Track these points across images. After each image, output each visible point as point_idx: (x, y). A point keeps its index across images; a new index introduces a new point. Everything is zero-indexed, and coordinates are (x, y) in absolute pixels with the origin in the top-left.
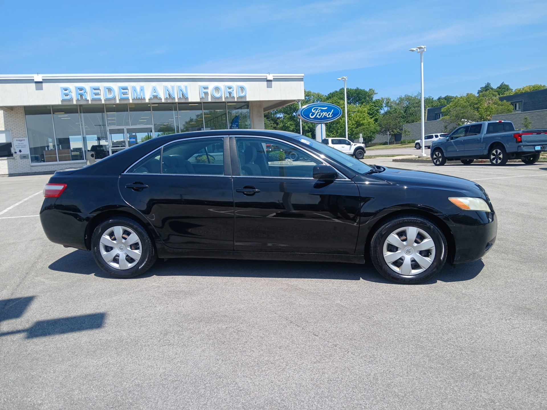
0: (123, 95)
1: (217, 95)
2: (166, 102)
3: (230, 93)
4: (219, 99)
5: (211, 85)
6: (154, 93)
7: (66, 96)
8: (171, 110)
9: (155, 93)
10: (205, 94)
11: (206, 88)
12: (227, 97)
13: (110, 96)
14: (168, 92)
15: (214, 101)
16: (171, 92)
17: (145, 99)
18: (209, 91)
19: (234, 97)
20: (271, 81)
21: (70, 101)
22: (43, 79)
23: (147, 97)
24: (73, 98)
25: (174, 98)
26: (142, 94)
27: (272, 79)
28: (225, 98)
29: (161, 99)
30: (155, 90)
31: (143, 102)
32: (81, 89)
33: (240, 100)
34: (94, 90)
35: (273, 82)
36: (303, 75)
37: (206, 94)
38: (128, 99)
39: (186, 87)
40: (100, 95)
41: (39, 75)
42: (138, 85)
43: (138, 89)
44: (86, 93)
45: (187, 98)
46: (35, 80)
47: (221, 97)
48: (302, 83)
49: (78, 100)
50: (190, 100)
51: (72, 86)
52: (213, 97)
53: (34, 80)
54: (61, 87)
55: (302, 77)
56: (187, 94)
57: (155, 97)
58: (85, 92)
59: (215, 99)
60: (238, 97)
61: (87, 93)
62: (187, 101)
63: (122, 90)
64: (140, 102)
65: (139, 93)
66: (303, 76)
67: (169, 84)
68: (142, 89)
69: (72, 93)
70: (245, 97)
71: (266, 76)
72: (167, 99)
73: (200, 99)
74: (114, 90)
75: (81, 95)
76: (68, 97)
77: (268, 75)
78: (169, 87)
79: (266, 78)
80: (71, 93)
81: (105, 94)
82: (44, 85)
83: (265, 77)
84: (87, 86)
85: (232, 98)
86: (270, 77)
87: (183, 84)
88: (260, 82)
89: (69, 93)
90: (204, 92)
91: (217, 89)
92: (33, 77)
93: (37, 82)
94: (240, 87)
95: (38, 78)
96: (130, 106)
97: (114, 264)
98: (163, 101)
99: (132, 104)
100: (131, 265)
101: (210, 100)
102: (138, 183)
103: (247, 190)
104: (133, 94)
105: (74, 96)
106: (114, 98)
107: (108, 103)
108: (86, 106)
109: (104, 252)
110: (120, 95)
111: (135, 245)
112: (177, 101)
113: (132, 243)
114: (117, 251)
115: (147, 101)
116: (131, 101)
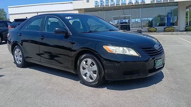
0: (118, 2)
4: (160, 1)
7: (96, 4)
8: (140, 8)
9: (131, 1)
15: (157, 3)
21: (98, 6)
26: (125, 2)
28: (163, 1)
32: (102, 1)
33: (171, 1)
34: (107, 1)
40: (109, 3)
49: (100, 6)
50: (146, 3)
52: (157, 1)
54: (95, 1)
57: (130, 3)
61: (104, 3)
64: (124, 5)
65: (123, 2)
73: (151, 2)
74: (114, 1)
75: (102, 4)
81: (111, 3)
85: (166, 1)
96: (123, 7)
97: (17, 62)
98: (134, 4)
99: (121, 6)
100: (20, 63)
101: (155, 2)
102: (21, 33)
103: (42, 38)
104: (121, 2)
105: (99, 4)
106: (114, 4)
107: (112, 6)
108: (104, 8)
109: (16, 57)
110: (116, 3)
111: (21, 56)
112: (140, 4)
113: (20, 55)
114: (18, 57)
115: (127, 5)
116: (120, 5)
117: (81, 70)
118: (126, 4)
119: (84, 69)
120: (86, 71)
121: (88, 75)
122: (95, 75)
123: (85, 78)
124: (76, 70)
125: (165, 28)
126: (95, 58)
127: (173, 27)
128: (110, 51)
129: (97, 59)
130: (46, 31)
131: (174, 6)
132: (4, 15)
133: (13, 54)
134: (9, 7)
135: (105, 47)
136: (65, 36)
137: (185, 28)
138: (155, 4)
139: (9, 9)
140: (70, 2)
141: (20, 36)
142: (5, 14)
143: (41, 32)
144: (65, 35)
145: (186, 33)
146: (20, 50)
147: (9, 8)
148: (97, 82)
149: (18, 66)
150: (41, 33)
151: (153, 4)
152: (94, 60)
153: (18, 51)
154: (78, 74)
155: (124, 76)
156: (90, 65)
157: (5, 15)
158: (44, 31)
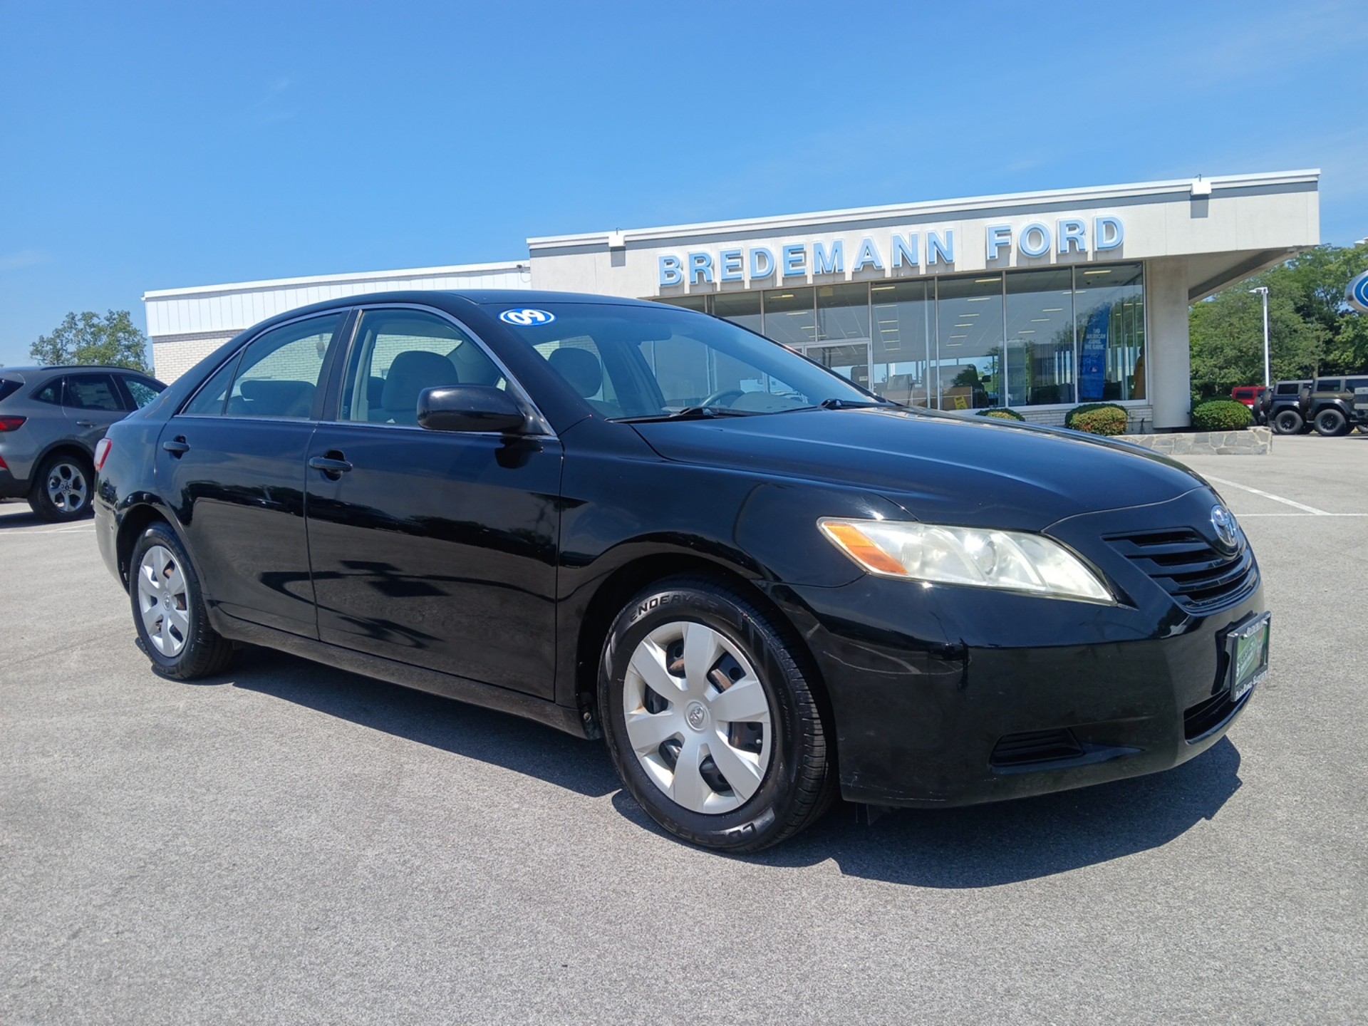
0: (793, 266)
1: (1034, 249)
2: (895, 277)
3: (1072, 242)
4: (1039, 258)
5: (1019, 224)
6: (867, 257)
7: (669, 276)
8: (921, 298)
9: (869, 257)
10: (999, 248)
11: (1004, 232)
12: (1064, 252)
13: (762, 271)
14: (901, 251)
15: (1025, 265)
16: (909, 251)
17: (844, 273)
18: (1014, 241)
19: (1083, 253)
20: (1204, 197)
21: (677, 287)
22: (626, 242)
23: (849, 267)
24: (683, 282)
25: (916, 266)
26: (836, 262)
27: (1208, 191)
28: (1058, 256)
29: (884, 270)
30: (868, 249)
31: (838, 280)
32: (700, 258)
33: (1102, 259)
34: (729, 258)
35: (1210, 201)
36: (1317, 171)
37: (1004, 248)
38: (802, 276)
39: (949, 235)
40: (741, 269)
41: (619, 232)
42: (826, 240)
43: (828, 250)
44: (710, 268)
45: (950, 264)
46: (611, 245)
47: (1046, 254)
48: (1313, 196)
49: (693, 284)
50: (959, 268)
51: (681, 254)
52: (1022, 254)
53: (607, 243)
54: (660, 258)
55: (1315, 179)
56: (950, 252)
57: (868, 266)
58: (708, 266)
59: (1029, 259)
60: (1096, 249)
61: (713, 268)
62: (949, 272)
63: (791, 256)
64: (830, 281)
65: (828, 260)
66: (1317, 176)
67: (904, 232)
68: (837, 249)
69: (682, 269)
70: (1119, 247)
71: (1191, 185)
72: (897, 269)
73: (987, 262)
74: (772, 255)
75: (700, 273)
76: (673, 279)
77: (1195, 181)
78: (907, 240)
79: (1190, 191)
80: (679, 269)
81: (753, 269)
82: (629, 254)
83: (1188, 189)
84: (713, 251)
85: (1078, 253)
86: (1202, 186)
87: (939, 229)
88: (1168, 204)
89: (675, 270)
90: (996, 244)
91: (1035, 232)
92: (608, 238)
93: (614, 249)
94: (1104, 222)
95: (616, 239)
96: (822, 294)
97: (158, 641)
98: (888, 275)
99: (811, 287)
100: (177, 646)
101: (1013, 263)
102: (179, 439)
103: (331, 464)
104: (816, 261)
105: (686, 275)
106: (772, 276)
107: (758, 287)
108: (711, 297)
109: (146, 607)
110: (785, 267)
111: (181, 597)
112: (923, 272)
113: (174, 591)
114: (161, 608)
115: (848, 278)
116: (810, 281)
117: (634, 710)
118: (841, 273)
119: (654, 702)
120: (671, 723)
121: (690, 755)
122: (749, 759)
123: (662, 776)
124: (592, 706)
125: (1069, 416)
126: (746, 624)
127: (1122, 408)
128: (878, 559)
129: (763, 632)
130: (359, 416)
131: (1115, 283)
132: (128, 348)
133: (130, 579)
134: (148, 294)
135: (833, 530)
136: (498, 451)
137: (1191, 414)
138: (1010, 272)
139: (150, 305)
140: (514, 264)
141: (177, 454)
142: (138, 344)
143: (320, 426)
144: (503, 440)
145: (1197, 441)
146: (178, 556)
147: (149, 299)
148: (769, 816)
149: (165, 668)
150: (322, 431)
151: (998, 274)
152: (743, 634)
153: (164, 563)
154: (609, 742)
155: (1003, 771)
156: (710, 677)
157: (137, 348)
158: (347, 416)
